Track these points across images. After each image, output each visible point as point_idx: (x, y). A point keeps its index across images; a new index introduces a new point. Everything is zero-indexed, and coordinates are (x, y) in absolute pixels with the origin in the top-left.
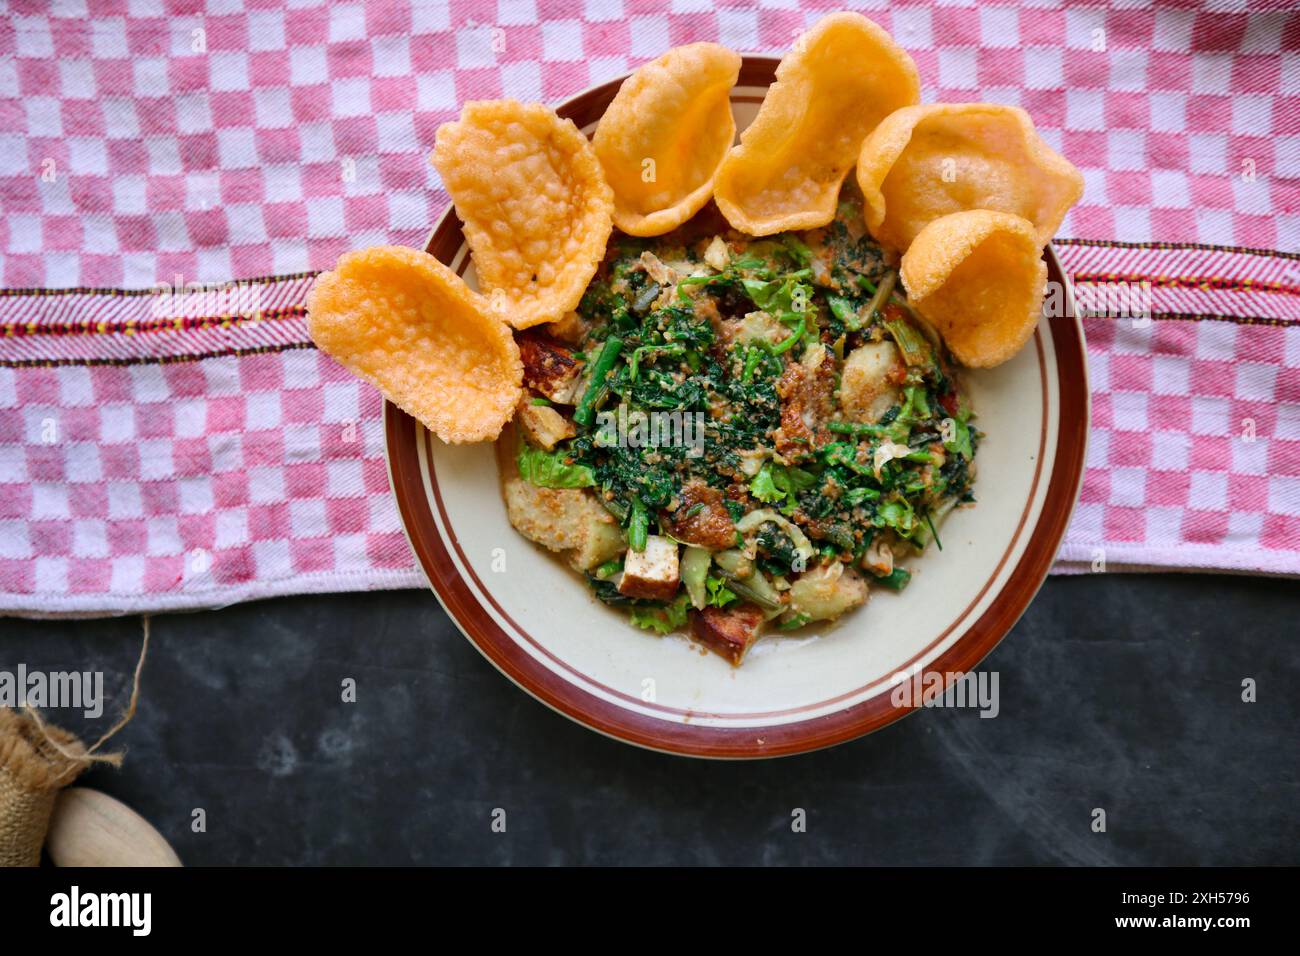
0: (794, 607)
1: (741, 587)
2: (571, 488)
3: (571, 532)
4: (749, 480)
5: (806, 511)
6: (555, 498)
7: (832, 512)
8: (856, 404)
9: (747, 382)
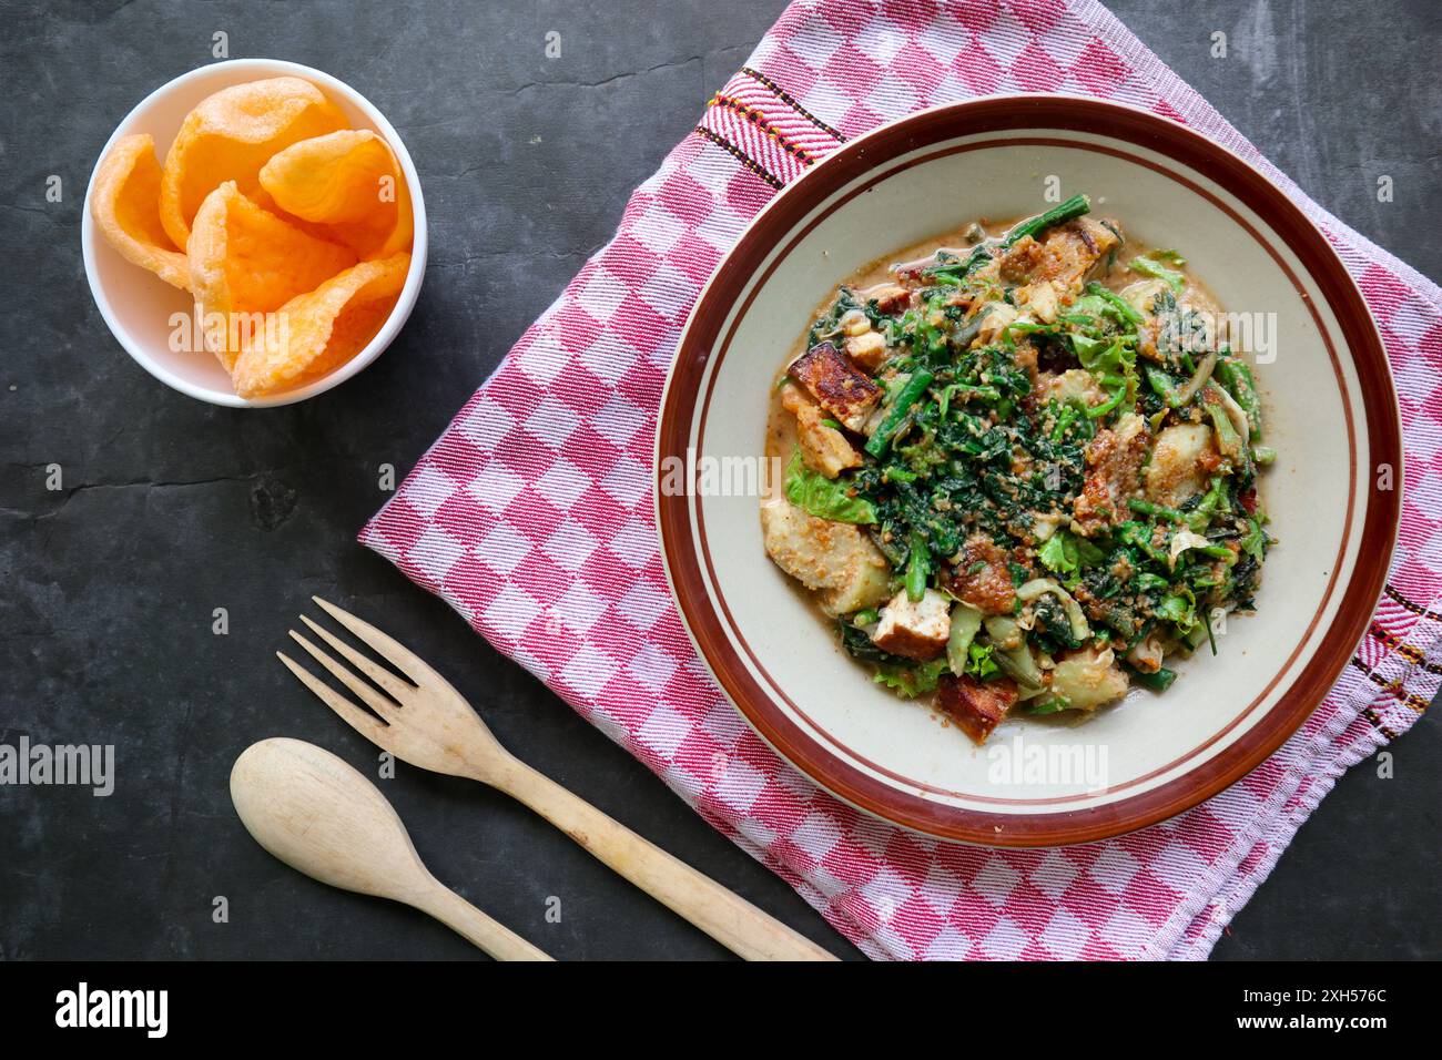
0: (1055, 689)
1: (1006, 659)
2: (847, 523)
3: (835, 570)
4: (1038, 545)
5: (1090, 588)
6: (827, 530)
7: (1117, 594)
8: (1163, 483)
9: (1056, 441)
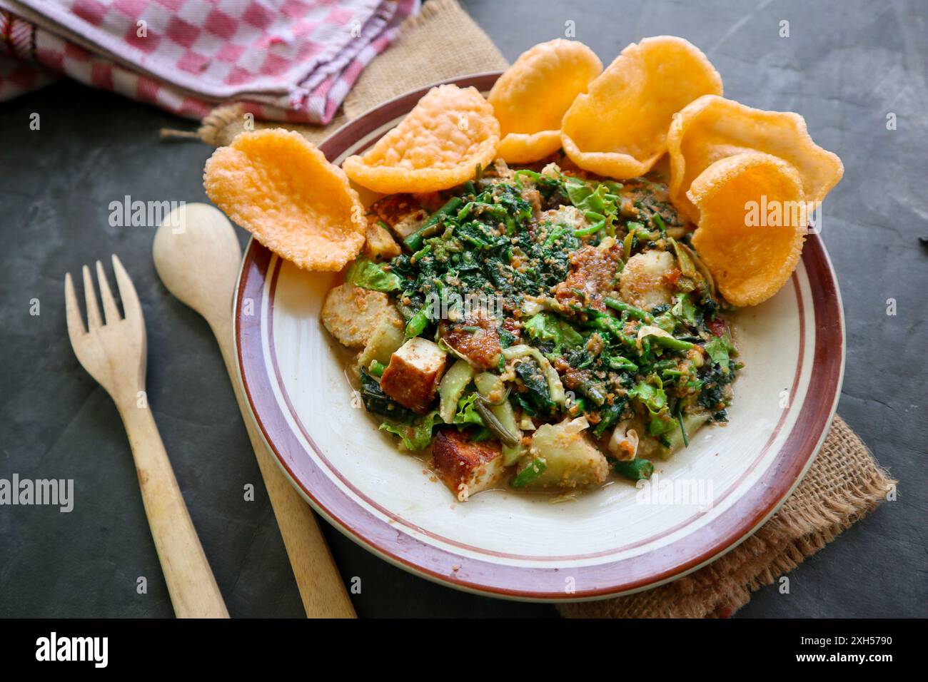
0: (533, 450)
1: (489, 413)
2: (380, 291)
3: (364, 327)
4: (526, 318)
5: (567, 359)
6: (364, 296)
7: (590, 367)
8: (632, 286)
9: (547, 247)
